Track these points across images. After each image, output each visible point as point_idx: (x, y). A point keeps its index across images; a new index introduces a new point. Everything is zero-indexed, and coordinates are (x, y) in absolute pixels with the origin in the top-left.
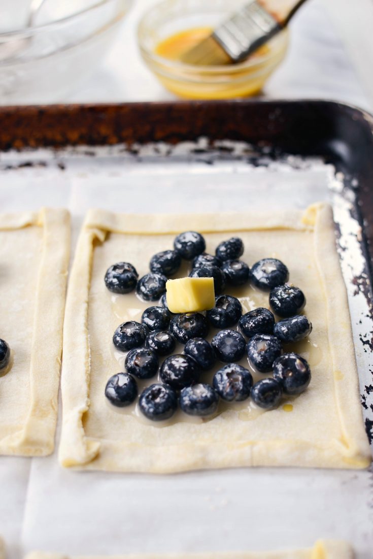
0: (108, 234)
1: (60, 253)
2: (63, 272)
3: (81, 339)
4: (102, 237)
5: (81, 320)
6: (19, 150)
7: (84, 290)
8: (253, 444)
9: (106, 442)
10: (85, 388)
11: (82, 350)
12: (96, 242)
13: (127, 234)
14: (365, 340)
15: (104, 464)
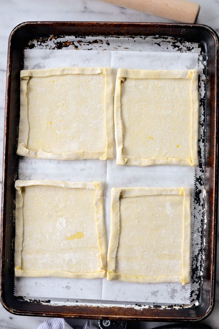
0: (125, 79)
1: (111, 86)
2: (112, 95)
3: (120, 122)
4: (123, 80)
5: (119, 115)
6: (92, 36)
7: (119, 103)
8: (167, 159)
9: (129, 157)
10: (122, 140)
11: (120, 126)
12: (122, 82)
13: (131, 79)
14: (201, 123)
15: (128, 164)
